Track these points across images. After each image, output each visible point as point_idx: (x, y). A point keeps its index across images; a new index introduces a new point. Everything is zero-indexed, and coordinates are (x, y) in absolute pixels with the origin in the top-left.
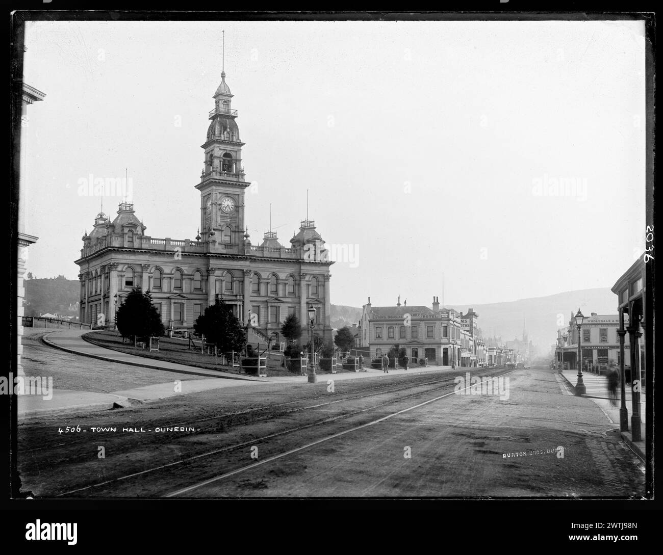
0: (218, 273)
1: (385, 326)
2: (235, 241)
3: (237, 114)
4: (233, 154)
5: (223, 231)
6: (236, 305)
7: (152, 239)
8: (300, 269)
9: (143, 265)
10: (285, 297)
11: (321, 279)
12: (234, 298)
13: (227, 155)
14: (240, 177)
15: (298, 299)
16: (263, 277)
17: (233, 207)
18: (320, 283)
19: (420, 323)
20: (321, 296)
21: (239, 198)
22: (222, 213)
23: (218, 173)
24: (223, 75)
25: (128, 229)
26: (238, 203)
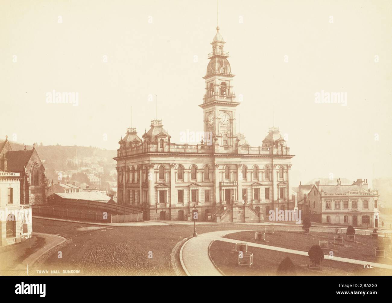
0: (221, 167)
1: (333, 201)
2: (230, 144)
3: (228, 55)
4: (227, 83)
5: (222, 137)
6: (233, 189)
7: (176, 145)
8: (272, 162)
9: (171, 164)
10: (263, 181)
11: (285, 168)
12: (232, 184)
13: (223, 84)
14: (233, 98)
15: (271, 182)
16: (249, 168)
17: (228, 120)
18: (285, 171)
19: (358, 199)
20: (285, 180)
21: (232, 113)
22: (221, 125)
23: (218, 97)
24: (218, 29)
25: (160, 139)
26: (231, 117)
